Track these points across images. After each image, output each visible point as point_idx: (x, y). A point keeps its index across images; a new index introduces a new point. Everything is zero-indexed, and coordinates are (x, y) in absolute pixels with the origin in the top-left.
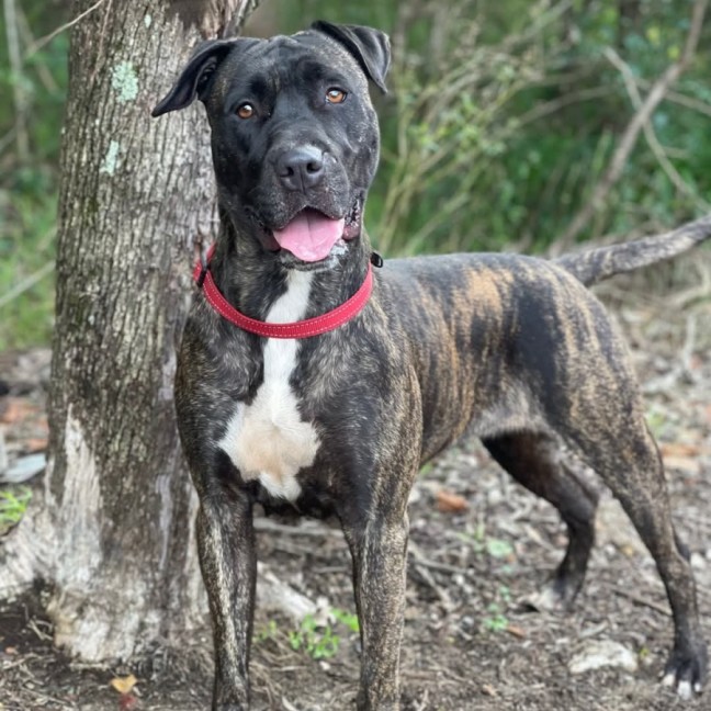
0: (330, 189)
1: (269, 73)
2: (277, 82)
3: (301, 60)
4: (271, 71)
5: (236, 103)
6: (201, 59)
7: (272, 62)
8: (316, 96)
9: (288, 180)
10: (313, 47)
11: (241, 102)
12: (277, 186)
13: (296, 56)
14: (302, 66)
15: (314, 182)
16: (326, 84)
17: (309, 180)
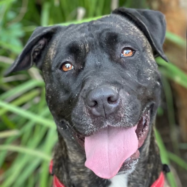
0: (125, 115)
1: (82, 41)
2: (87, 47)
3: (103, 32)
4: (82, 40)
5: (60, 63)
6: (35, 41)
7: (84, 35)
8: (114, 54)
9: (94, 110)
10: (112, 23)
11: (63, 62)
12: (87, 114)
13: (100, 31)
14: (104, 35)
15: (112, 110)
16: (122, 45)
17: (109, 109)
